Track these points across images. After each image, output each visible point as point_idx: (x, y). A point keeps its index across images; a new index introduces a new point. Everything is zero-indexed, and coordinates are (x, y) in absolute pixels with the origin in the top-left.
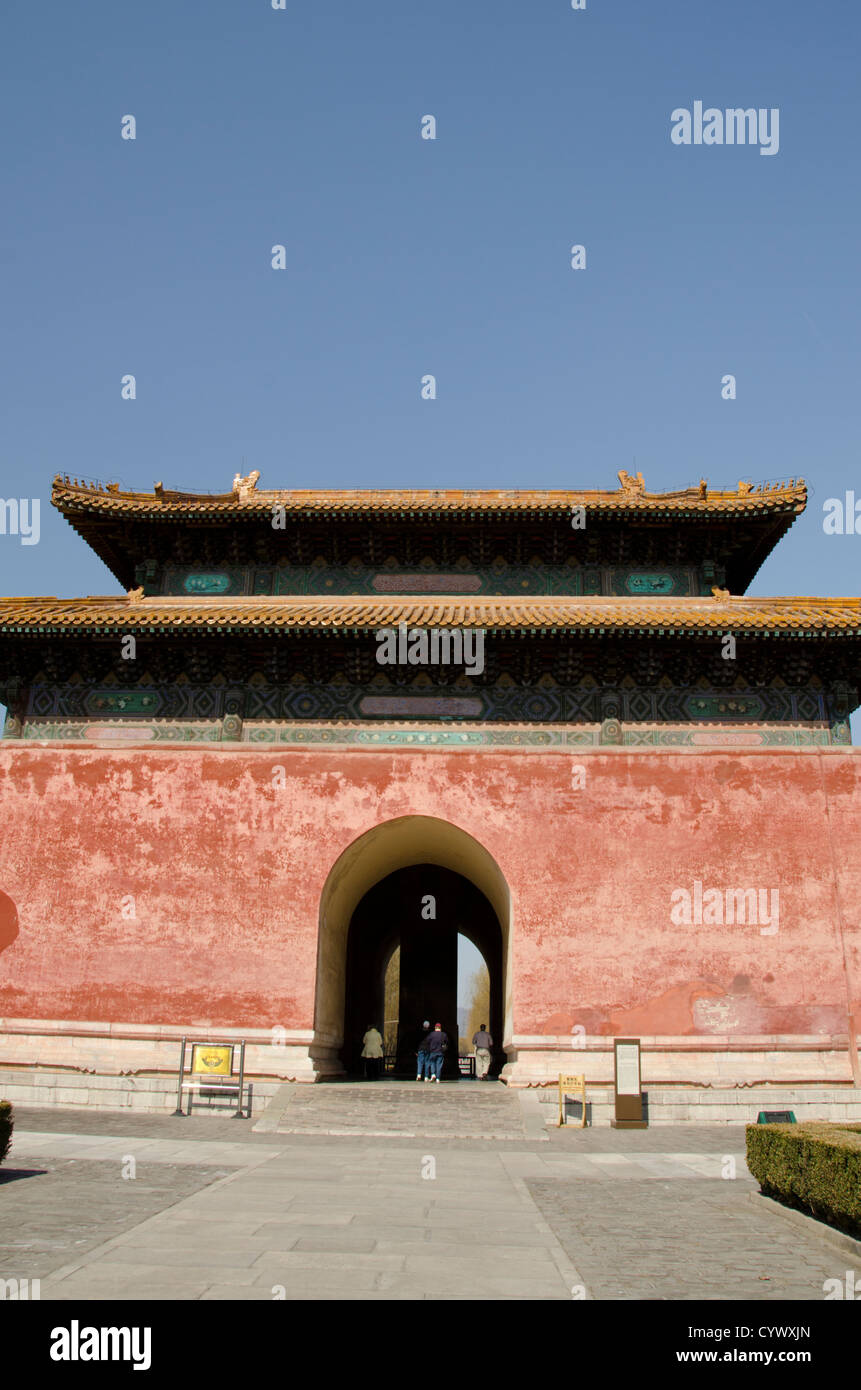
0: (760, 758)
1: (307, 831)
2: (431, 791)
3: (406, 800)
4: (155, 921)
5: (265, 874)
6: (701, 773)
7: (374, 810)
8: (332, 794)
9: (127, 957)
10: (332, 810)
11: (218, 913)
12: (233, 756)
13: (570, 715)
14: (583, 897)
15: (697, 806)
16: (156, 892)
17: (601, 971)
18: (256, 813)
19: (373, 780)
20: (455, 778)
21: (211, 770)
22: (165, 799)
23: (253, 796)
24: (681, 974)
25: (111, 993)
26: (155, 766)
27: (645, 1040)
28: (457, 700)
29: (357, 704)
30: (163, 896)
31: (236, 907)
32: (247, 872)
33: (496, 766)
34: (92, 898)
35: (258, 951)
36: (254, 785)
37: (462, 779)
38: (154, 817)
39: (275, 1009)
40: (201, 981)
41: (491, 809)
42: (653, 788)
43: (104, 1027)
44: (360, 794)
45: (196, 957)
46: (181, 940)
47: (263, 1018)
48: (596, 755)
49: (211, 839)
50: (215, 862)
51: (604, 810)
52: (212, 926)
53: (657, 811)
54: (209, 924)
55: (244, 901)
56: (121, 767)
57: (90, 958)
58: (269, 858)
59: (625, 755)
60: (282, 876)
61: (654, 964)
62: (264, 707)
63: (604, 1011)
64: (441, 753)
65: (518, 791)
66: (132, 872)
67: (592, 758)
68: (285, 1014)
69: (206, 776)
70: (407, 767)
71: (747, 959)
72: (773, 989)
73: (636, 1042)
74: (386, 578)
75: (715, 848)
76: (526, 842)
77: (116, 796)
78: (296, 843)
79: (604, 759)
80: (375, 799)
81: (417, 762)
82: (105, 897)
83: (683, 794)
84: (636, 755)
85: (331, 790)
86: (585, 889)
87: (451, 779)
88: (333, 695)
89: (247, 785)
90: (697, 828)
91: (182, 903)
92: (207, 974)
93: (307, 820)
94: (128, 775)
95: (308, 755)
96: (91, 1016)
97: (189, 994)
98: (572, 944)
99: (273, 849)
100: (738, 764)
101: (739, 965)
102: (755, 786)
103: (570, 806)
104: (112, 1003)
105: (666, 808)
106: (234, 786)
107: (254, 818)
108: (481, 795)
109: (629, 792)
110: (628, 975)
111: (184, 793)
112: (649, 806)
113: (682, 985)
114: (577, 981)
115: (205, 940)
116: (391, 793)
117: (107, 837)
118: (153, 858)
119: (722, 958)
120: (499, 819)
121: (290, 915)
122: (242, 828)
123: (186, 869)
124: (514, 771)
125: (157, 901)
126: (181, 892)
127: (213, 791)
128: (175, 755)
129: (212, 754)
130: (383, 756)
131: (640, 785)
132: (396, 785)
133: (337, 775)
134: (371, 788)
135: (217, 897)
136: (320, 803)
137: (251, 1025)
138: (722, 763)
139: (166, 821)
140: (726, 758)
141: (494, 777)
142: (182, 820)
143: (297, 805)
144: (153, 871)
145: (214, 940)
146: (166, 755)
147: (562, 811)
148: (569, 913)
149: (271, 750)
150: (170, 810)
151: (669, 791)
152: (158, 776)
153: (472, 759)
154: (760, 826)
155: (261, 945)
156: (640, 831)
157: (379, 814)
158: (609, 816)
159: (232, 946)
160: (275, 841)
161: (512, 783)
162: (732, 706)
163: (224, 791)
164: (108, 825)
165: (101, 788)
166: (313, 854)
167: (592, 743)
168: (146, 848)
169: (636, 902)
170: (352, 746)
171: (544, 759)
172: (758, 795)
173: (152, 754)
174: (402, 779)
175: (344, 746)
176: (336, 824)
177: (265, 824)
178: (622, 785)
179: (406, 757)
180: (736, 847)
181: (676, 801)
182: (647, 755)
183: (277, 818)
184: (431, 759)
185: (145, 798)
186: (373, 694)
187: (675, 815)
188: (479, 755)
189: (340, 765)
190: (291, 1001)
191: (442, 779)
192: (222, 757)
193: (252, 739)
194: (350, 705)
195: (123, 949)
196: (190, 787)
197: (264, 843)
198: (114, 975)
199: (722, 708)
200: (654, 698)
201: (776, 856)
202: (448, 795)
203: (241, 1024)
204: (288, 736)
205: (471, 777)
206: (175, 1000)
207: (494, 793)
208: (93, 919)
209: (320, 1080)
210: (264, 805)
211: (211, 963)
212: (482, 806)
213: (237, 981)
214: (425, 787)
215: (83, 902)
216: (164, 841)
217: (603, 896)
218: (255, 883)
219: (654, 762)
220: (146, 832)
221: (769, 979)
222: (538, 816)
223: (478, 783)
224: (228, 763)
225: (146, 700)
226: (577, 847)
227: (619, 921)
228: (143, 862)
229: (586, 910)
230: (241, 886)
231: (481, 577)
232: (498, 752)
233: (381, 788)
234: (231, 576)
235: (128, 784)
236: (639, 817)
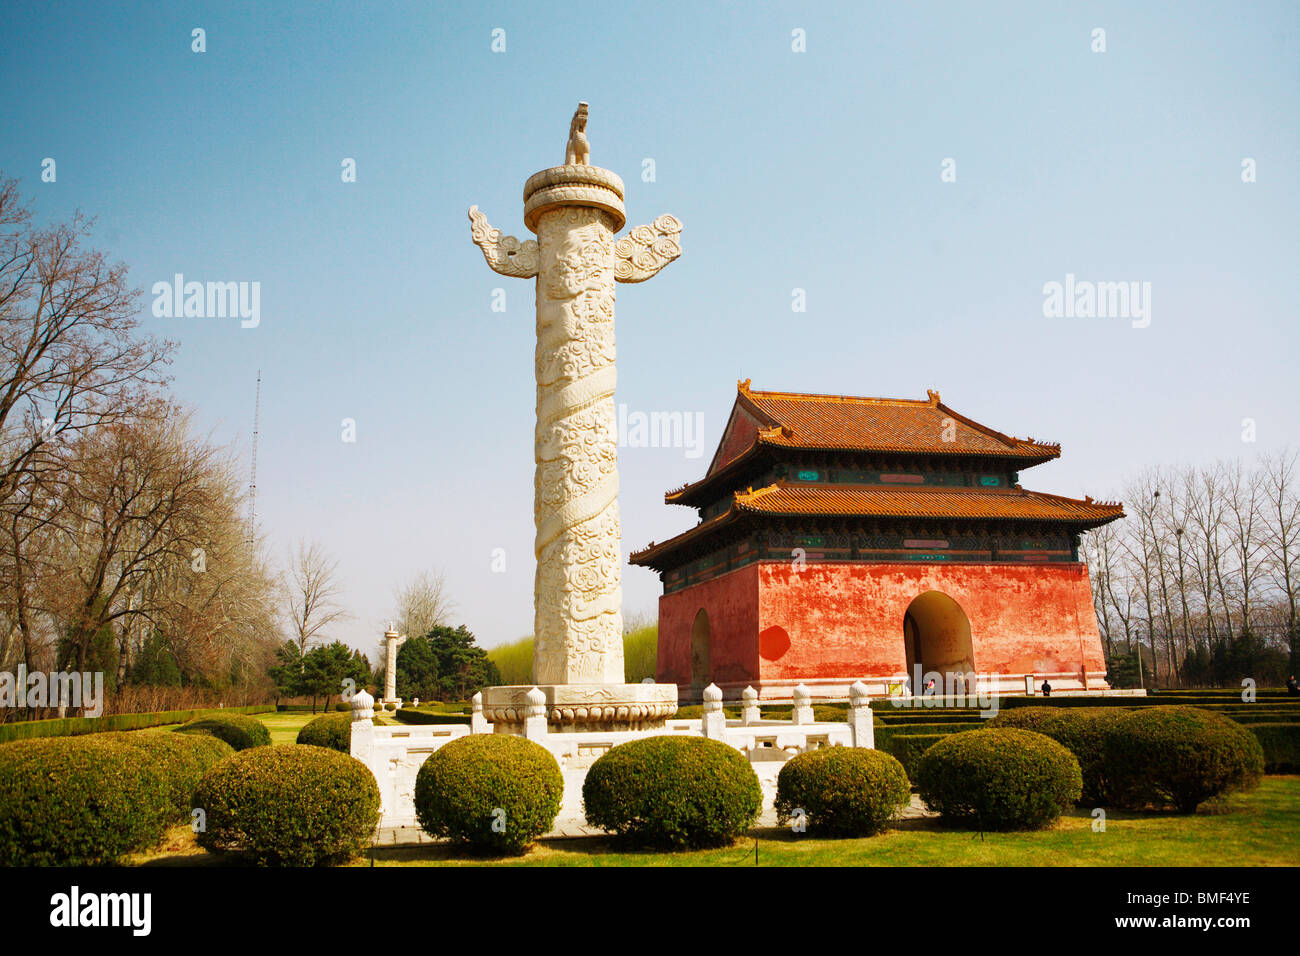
1: (894, 598)
2: (937, 580)
3: (928, 583)
4: (843, 636)
5: (881, 615)
6: (1030, 573)
7: (916, 588)
8: (901, 582)
9: (835, 651)
10: (902, 589)
11: (867, 632)
12: (861, 567)
13: (981, 549)
14: (994, 622)
15: (1029, 585)
16: (841, 624)
17: (1003, 650)
18: (874, 590)
19: (915, 576)
21: (854, 573)
22: (838, 585)
23: (872, 583)
24: (1029, 651)
25: (832, 666)
26: (832, 571)
28: (939, 541)
29: (902, 543)
30: (844, 626)
31: (873, 630)
32: (874, 615)
33: (959, 570)
34: (817, 628)
35: (884, 647)
36: (872, 579)
37: (947, 576)
38: (835, 593)
39: (893, 669)
40: (865, 660)
41: (959, 587)
42: (1014, 579)
43: (832, 680)
44: (911, 582)
45: (861, 650)
46: (854, 643)
47: (890, 673)
48: (993, 565)
49: (859, 601)
50: (862, 611)
51: (998, 588)
53: (1016, 588)
54: (864, 637)
55: (875, 627)
56: (818, 571)
57: (822, 653)
58: (881, 609)
59: (1003, 565)
60: (887, 616)
61: (1020, 647)
62: (867, 544)
63: (1004, 665)
64: (938, 564)
65: (968, 580)
66: (831, 616)
68: (898, 669)
69: (852, 576)
70: (927, 571)
71: (1050, 645)
72: (1058, 656)
73: (1032, 676)
75: (1036, 603)
76: (972, 601)
77: (818, 584)
78: (891, 602)
79: (996, 567)
80: (917, 584)
81: (930, 568)
82: (821, 628)
83: (1024, 581)
84: (1007, 566)
85: (900, 580)
86: (994, 619)
87: (944, 575)
88: (893, 540)
89: (869, 579)
90: (1030, 594)
91: (852, 628)
92: (867, 657)
93: (893, 593)
94: (821, 575)
95: (890, 566)
96: (827, 676)
97: (861, 665)
98: (991, 640)
99: (882, 605)
100: (1043, 569)
101: (1047, 647)
102: (1048, 578)
103: (986, 586)
104: (833, 670)
105: (1019, 587)
106: (864, 580)
107: (873, 593)
108: (954, 582)
109: (1006, 580)
110: (1012, 651)
111: (845, 583)
112: (1013, 586)
113: (1029, 655)
114: (994, 654)
115: (864, 643)
116: (922, 581)
117: (817, 602)
118: (838, 610)
119: (1041, 644)
120: (962, 592)
121: (893, 632)
122: (870, 597)
123: (851, 615)
124: (966, 572)
125: (843, 628)
126: (851, 624)
127: (855, 581)
128: (839, 566)
129: (852, 566)
130: (918, 566)
131: (1010, 578)
132: (924, 578)
133: (902, 574)
134: (915, 580)
135: (865, 626)
136: (897, 586)
137: (885, 676)
138: (1037, 569)
139: (840, 595)
141: (958, 575)
142: (846, 594)
143: (889, 587)
144: (839, 616)
145: (867, 643)
146: (835, 566)
147: (984, 588)
148: (990, 628)
149: (875, 564)
150: (841, 590)
151: (1020, 581)
152: (833, 575)
154: (1051, 594)
155: (884, 644)
156: (1011, 596)
157: (918, 590)
158: (999, 590)
159: (874, 645)
160: (883, 602)
161: (965, 577)
162: (1038, 545)
163: (861, 581)
164: (818, 597)
165: (811, 581)
166: (898, 607)
167: (990, 560)
168: (834, 606)
169: (1011, 624)
170: (906, 562)
171: (975, 567)
174: (926, 576)
175: (902, 562)
176: (904, 594)
177: (878, 595)
178: (1003, 578)
179: (926, 567)
180: (1043, 602)
181: (1022, 584)
182: (1011, 565)
183: (882, 592)
184: (935, 567)
185: (830, 585)
186: (907, 539)
187: (1022, 590)
188: (952, 565)
189: (903, 570)
190: (899, 666)
191: (940, 576)
192: (858, 567)
193: (866, 559)
194: (900, 543)
195: (833, 648)
196: (847, 580)
197: (879, 602)
198: (832, 659)
199: (1033, 545)
200: (1010, 542)
201: (1057, 606)
202: (943, 582)
203: (882, 676)
204: (879, 557)
205: (950, 574)
206: (857, 668)
207: (959, 581)
208: (820, 637)
210: (877, 587)
211: (868, 652)
212: (956, 587)
213: (878, 659)
214: (934, 579)
215: (814, 630)
216: (841, 603)
217: (1000, 622)
218: (878, 620)
220: (833, 599)
221: (1057, 652)
222: (975, 590)
223: (953, 577)
224: (860, 569)
225: (819, 541)
226: (990, 603)
227: (1007, 631)
228: (834, 612)
229: (995, 627)
230: (873, 621)
231: (924, 477)
232: (959, 564)
233: (919, 580)
235: (822, 579)
236: (1010, 590)
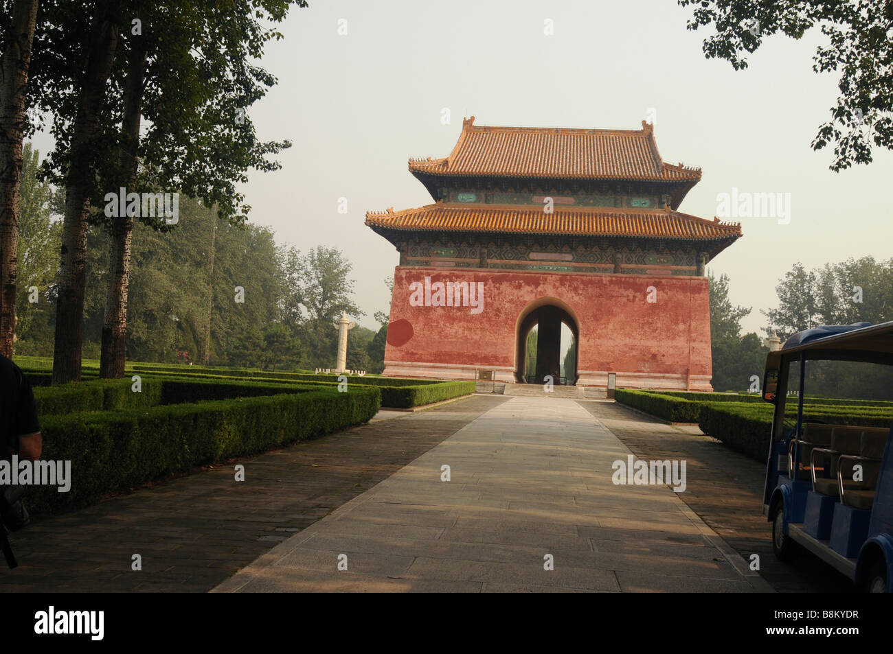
0: (669, 280)
1: (511, 301)
2: (554, 288)
3: (545, 291)
4: (460, 331)
5: (497, 315)
6: (648, 285)
7: (534, 294)
8: (520, 288)
9: (452, 343)
10: (519, 294)
12: (485, 274)
13: (603, 262)
14: (603, 326)
15: (645, 296)
16: (460, 321)
17: (608, 351)
18: (494, 294)
19: (534, 284)
20: (562, 284)
21: (477, 279)
23: (492, 288)
24: (634, 353)
25: (447, 354)
26: (457, 277)
27: (618, 373)
28: (564, 255)
29: (528, 255)
30: (462, 322)
31: (488, 326)
32: (491, 315)
33: (576, 280)
35: (495, 341)
36: (493, 285)
37: (565, 284)
39: (501, 360)
40: (477, 351)
41: (574, 295)
42: (631, 290)
43: (446, 365)
44: (529, 289)
45: (475, 343)
46: (469, 337)
47: (498, 363)
48: (612, 277)
51: (613, 297)
52: (480, 332)
53: (631, 298)
54: (479, 332)
55: (490, 325)
56: (445, 276)
57: (439, 343)
58: (498, 310)
59: (621, 277)
60: (503, 316)
61: (626, 349)
62: (495, 256)
63: (607, 364)
64: (557, 275)
65: (584, 289)
66: (451, 314)
67: (610, 278)
68: (505, 361)
69: (475, 281)
70: (546, 280)
71: (657, 349)
72: (664, 359)
73: (615, 374)
74: (538, 197)
75: (650, 311)
76: (586, 307)
78: (508, 305)
79: (614, 279)
80: (534, 291)
81: (549, 278)
82: (442, 322)
83: (641, 292)
84: (626, 278)
85: (519, 287)
86: (604, 324)
87: (561, 284)
88: (519, 251)
89: (490, 284)
90: (644, 304)
91: (469, 325)
92: (479, 348)
93: (511, 297)
94: (448, 280)
95: (511, 274)
96: (441, 362)
97: (473, 355)
98: (598, 341)
99: (500, 307)
100: (661, 282)
101: (654, 351)
102: (666, 290)
103: (601, 295)
104: (447, 357)
105: (635, 297)
106: (485, 285)
107: (493, 296)
108: (571, 290)
109: (622, 291)
110: (617, 352)
112: (628, 296)
113: (634, 357)
114: (600, 354)
115: (478, 337)
116: (540, 289)
119: (648, 348)
120: (576, 299)
121: (506, 330)
122: (489, 300)
124: (583, 282)
126: (468, 321)
128: (464, 273)
129: (478, 273)
130: (538, 275)
131: (626, 289)
132: (542, 286)
133: (521, 281)
134: (533, 287)
135: (481, 323)
136: (516, 292)
137: (493, 365)
138: (656, 281)
140: (657, 280)
141: (575, 284)
143: (508, 292)
144: (459, 314)
145: (481, 337)
146: (461, 273)
147: (599, 297)
148: (599, 331)
149: (498, 272)
152: (458, 280)
153: (568, 277)
154: (666, 304)
155: (497, 339)
156: (625, 304)
157: (536, 296)
158: (614, 299)
159: (487, 339)
160: (500, 305)
161: (582, 286)
162: (662, 260)
166: (513, 309)
167: (610, 272)
169: (621, 329)
170: (527, 271)
171: (593, 278)
172: (667, 294)
173: (456, 272)
174: (544, 284)
175: (523, 271)
176: (521, 299)
177: (497, 298)
178: (619, 288)
179: (545, 276)
180: (657, 311)
181: (638, 294)
182: (629, 278)
183: (501, 296)
184: (554, 277)
186: (533, 252)
187: (637, 299)
188: (571, 276)
189: (523, 278)
190: (507, 358)
191: (558, 284)
192: (481, 274)
193: (491, 268)
194: (526, 256)
195: (450, 340)
197: (496, 305)
198: (448, 348)
199: (658, 261)
200: (634, 256)
201: (670, 315)
202: (559, 289)
203: (490, 365)
204: (504, 266)
205: (567, 284)
207: (575, 289)
208: (439, 330)
209: (517, 382)
210: (496, 291)
211: (480, 345)
212: (571, 294)
213: (489, 351)
214: (552, 287)
215: (435, 324)
217: (611, 326)
218: (494, 319)
219: (631, 280)
221: (663, 356)
222: (590, 298)
223: (570, 286)
224: (483, 276)
225: (452, 251)
226: (603, 309)
227: (615, 335)
228: (455, 311)
229: (604, 331)
230: (489, 320)
231: (575, 199)
232: (577, 275)
233: (537, 287)
234: (477, 195)
236: (625, 299)
